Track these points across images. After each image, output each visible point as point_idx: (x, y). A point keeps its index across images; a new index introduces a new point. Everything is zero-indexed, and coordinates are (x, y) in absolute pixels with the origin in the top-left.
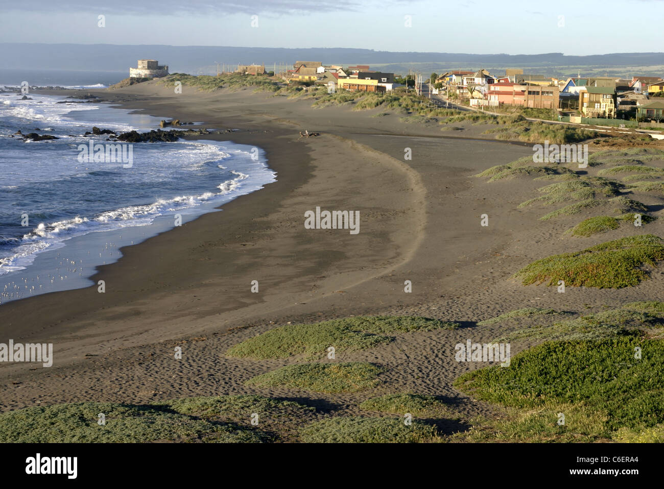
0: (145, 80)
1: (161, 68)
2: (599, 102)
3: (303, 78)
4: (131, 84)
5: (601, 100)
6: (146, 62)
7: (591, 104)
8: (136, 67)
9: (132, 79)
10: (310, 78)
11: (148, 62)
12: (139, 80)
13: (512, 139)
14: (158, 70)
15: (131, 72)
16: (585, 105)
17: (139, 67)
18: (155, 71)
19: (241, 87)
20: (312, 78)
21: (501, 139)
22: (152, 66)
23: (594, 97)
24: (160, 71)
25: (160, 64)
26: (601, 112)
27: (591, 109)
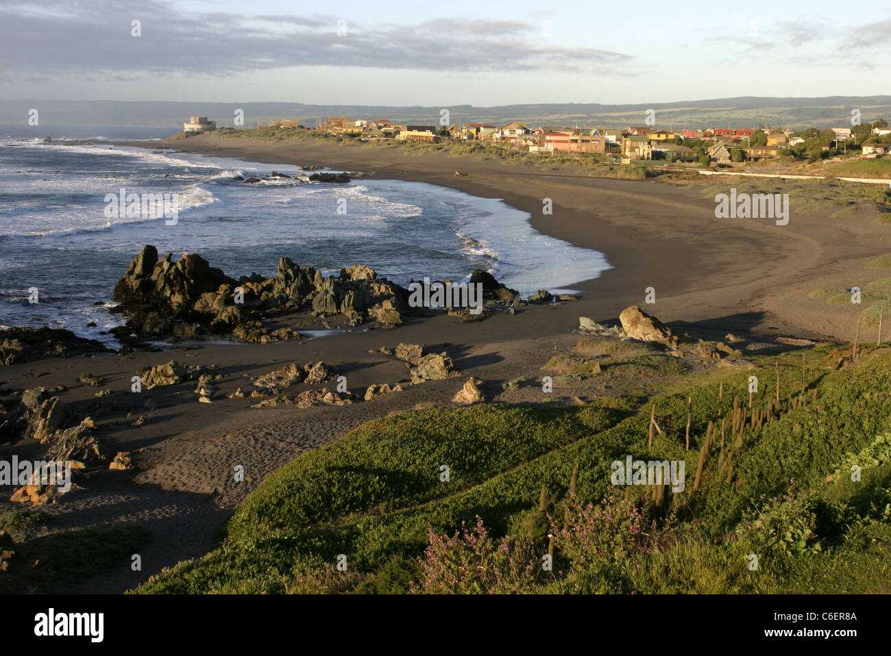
0: (198, 133)
1: (210, 123)
2: (638, 148)
3: (347, 131)
4: (187, 137)
5: (640, 146)
6: (197, 118)
7: (632, 149)
8: (189, 122)
9: (187, 132)
10: (352, 130)
11: (200, 118)
12: (192, 133)
13: (603, 176)
14: (208, 125)
15: (185, 127)
16: (627, 150)
17: (192, 122)
18: (206, 126)
19: (299, 139)
20: (354, 130)
21: (595, 176)
22: (202, 121)
23: (635, 144)
24: (210, 126)
25: (209, 120)
26: (641, 155)
27: (633, 153)
